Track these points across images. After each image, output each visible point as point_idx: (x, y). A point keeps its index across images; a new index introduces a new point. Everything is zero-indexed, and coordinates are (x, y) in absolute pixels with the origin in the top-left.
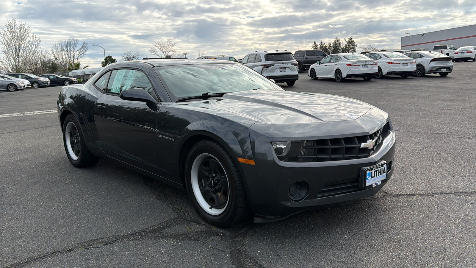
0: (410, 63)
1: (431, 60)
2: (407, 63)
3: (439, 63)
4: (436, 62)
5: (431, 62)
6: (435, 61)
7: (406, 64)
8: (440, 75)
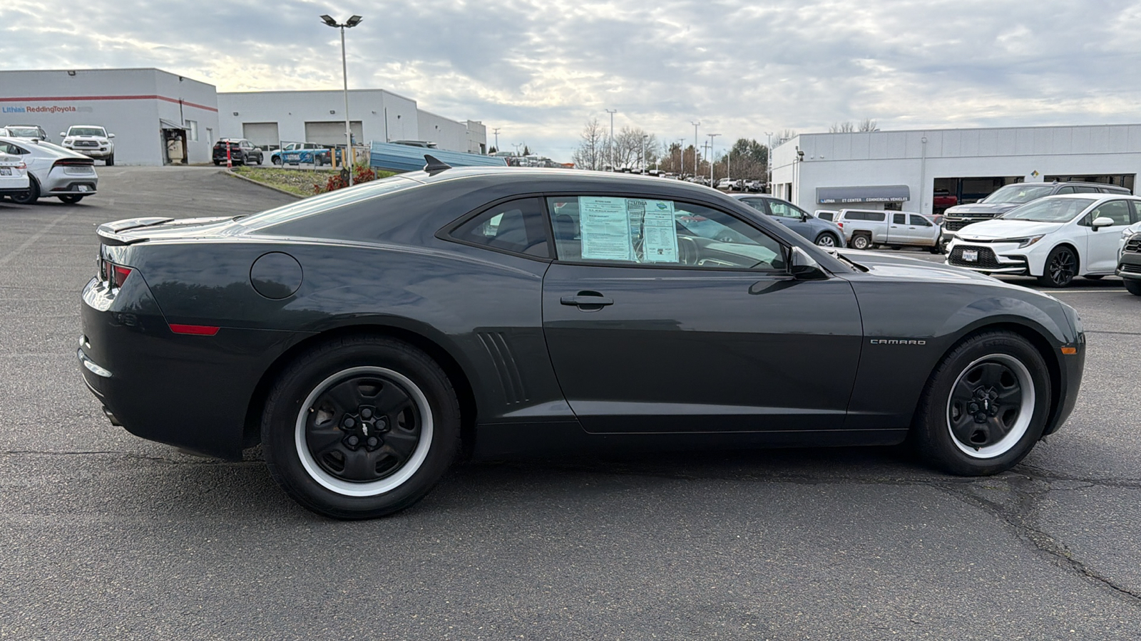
0: (16, 167)
1: (54, 162)
2: (9, 168)
3: (71, 172)
4: (65, 168)
5: (53, 167)
6: (64, 165)
7: (9, 170)
8: (60, 201)
